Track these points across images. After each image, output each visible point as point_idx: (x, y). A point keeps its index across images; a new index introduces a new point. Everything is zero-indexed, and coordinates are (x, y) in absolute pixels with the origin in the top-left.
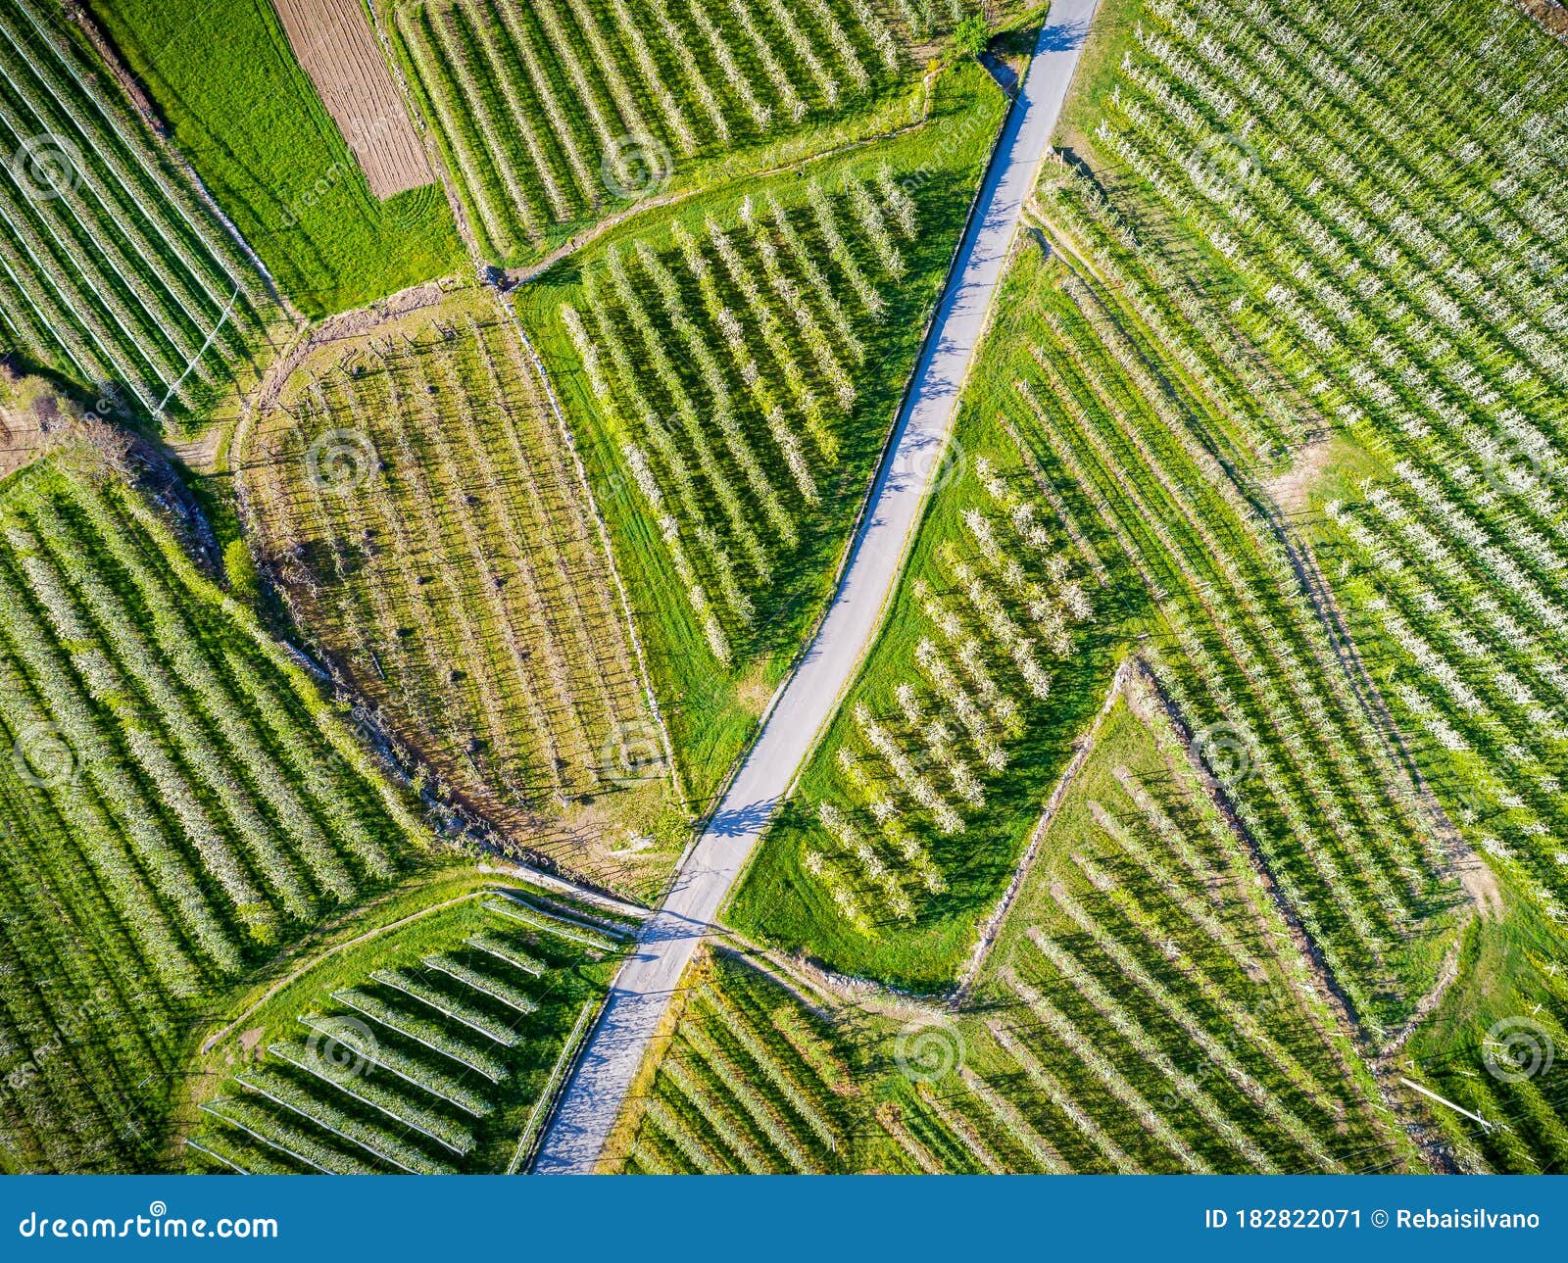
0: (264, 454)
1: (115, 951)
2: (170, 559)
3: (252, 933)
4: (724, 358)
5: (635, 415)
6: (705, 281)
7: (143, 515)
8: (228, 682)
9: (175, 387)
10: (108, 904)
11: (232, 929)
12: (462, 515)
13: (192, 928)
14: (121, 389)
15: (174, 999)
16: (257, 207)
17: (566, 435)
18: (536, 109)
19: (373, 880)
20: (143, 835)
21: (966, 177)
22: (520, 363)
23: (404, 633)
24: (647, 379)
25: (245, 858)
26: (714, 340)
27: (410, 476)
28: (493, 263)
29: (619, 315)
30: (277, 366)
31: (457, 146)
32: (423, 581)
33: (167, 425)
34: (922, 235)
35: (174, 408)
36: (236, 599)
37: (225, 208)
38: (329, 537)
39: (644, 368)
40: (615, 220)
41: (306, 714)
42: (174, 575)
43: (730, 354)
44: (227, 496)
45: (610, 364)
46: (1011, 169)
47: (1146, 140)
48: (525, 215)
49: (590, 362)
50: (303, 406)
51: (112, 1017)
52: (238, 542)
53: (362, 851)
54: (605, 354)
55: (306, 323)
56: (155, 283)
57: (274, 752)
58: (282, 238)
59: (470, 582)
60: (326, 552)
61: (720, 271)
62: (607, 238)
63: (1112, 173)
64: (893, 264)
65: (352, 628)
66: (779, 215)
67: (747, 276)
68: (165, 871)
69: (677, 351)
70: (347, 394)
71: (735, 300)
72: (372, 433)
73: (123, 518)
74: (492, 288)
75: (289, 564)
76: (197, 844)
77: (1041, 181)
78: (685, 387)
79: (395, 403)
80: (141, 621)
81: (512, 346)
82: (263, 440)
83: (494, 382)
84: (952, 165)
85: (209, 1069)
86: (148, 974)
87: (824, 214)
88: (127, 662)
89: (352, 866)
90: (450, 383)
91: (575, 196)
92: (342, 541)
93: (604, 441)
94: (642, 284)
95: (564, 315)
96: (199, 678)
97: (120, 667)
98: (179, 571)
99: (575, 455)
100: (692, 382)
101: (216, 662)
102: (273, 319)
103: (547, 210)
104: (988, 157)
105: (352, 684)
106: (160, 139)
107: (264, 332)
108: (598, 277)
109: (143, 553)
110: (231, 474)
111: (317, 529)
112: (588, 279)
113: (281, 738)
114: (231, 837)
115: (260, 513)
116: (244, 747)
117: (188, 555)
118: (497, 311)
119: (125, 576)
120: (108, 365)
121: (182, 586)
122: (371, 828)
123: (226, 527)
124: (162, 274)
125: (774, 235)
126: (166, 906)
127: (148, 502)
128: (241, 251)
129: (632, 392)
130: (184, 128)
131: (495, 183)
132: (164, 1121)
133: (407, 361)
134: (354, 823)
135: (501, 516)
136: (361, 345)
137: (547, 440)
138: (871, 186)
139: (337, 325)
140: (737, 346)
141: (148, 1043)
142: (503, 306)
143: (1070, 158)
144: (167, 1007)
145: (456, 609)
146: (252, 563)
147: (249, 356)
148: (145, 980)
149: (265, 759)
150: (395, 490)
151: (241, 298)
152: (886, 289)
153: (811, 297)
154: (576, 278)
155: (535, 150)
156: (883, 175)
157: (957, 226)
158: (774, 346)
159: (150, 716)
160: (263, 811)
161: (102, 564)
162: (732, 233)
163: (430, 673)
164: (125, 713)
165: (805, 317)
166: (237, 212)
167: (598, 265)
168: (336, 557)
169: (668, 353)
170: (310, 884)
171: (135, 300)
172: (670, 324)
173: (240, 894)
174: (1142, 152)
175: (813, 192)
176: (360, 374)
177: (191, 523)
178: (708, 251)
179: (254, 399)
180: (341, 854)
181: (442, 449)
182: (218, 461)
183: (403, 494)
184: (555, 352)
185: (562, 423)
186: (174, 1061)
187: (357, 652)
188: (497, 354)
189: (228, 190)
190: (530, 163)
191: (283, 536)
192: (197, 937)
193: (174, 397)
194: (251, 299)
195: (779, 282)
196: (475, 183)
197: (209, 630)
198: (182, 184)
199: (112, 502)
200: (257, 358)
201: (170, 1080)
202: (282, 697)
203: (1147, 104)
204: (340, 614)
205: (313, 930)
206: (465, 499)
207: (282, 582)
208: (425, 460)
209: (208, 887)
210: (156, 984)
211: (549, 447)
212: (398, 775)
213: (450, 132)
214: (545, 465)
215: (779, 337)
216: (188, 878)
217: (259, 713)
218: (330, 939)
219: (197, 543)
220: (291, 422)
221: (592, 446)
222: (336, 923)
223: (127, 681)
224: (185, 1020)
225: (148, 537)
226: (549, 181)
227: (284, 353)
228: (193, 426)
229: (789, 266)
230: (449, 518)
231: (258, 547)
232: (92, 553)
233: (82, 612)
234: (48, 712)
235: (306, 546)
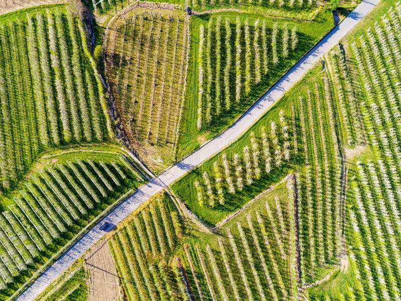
0: (115, 27)
1: (33, 127)
2: (83, 42)
3: (64, 138)
4: (234, 57)
5: (206, 60)
6: (238, 36)
7: (81, 29)
8: (83, 78)
9: (101, 1)
10: (35, 115)
11: (60, 134)
12: (154, 65)
13: (52, 130)
15: (41, 144)
17: (187, 57)
19: (96, 139)
20: (50, 103)
21: (314, 40)
22: (185, 34)
23: (128, 86)
24: (213, 53)
25: (70, 119)
26: (233, 51)
27: (147, 49)
28: (190, 6)
29: (214, 34)
30: (127, 7)
32: (138, 76)
33: (96, 9)
34: (296, 49)
35: (99, 6)
36: (94, 59)
38: (121, 55)
39: (213, 50)
40: (224, 10)
41: (98, 94)
42: (82, 46)
43: (235, 56)
44: (102, 34)
45: (206, 45)
46: (326, 43)
47: (363, 52)
49: (201, 42)
50: (129, 20)
51: (26, 141)
52: (100, 46)
53: (97, 131)
54: (206, 42)
55: (139, 0)
57: (87, 99)
59: (149, 81)
60: (119, 58)
61: (243, 35)
62: (220, 13)
63: (350, 56)
64: (285, 53)
65: (117, 79)
66: (264, 28)
67: (249, 39)
68: (51, 114)
69: (223, 50)
70: (141, 22)
71: (243, 44)
72: (142, 35)
73: (76, 27)
74: (187, 13)
75: (110, 57)
76: (61, 111)
77: (331, 50)
78: (221, 59)
79: (151, 30)
80: (70, 54)
81: (185, 29)
82: (116, 24)
83: (176, 36)
84: (312, 35)
85: (42, 162)
86: (38, 135)
87: (275, 33)
88: (63, 62)
89: (93, 133)
90: (166, 31)
92: (124, 57)
93: (195, 63)
94: (223, 29)
95: (201, 27)
96: (77, 74)
97: (61, 62)
98: (84, 46)
99: (187, 63)
100: (223, 59)
101: (83, 72)
104: (322, 38)
105: (111, 92)
108: (213, 22)
109: (77, 38)
110: (105, 29)
111: (119, 52)
112: (211, 22)
113: (90, 96)
114: (69, 113)
115: (108, 41)
116: (81, 94)
117: (87, 44)
118: (185, 19)
119: (71, 41)
121: (83, 50)
122: (101, 127)
123: (99, 41)
125: (260, 32)
126: (48, 122)
127: (83, 27)
129: (208, 54)
132: (28, 169)
133: (158, 21)
134: (98, 124)
135: (163, 69)
136: (149, 12)
137: (182, 56)
138: (290, 31)
139: (146, 4)
140: (238, 55)
141: (31, 150)
142: (187, 18)
143: (342, 47)
144: (39, 145)
145: (143, 86)
146: (101, 52)
148: (36, 136)
149: (84, 100)
150: (142, 51)
152: (280, 58)
153: (261, 52)
154: (208, 20)
156: (294, 30)
157: (305, 51)
158: (247, 60)
159: (63, 77)
160: (79, 111)
161: (67, 36)
162: (250, 27)
163: (130, 98)
164: (57, 73)
165: (257, 56)
167: (214, 19)
168: (121, 60)
169: (221, 49)
170: (82, 133)
172: (225, 42)
173: (65, 127)
174: (360, 55)
175: (275, 26)
176: (146, 19)
177: (91, 36)
178: (242, 28)
179: (118, 13)
180: (92, 130)
181: (157, 46)
182: (104, 24)
183: (143, 53)
184: (194, 36)
185: (188, 54)
186: (36, 157)
187: (116, 85)
188: (180, 29)
191: (111, 50)
192: (52, 132)
193: (100, 3)
195: (256, 45)
197: (84, 64)
199: (75, 22)
200: (124, 3)
201: (33, 160)
202: (94, 87)
203: (367, 42)
204: (116, 74)
205: (78, 144)
206: (157, 61)
207: (106, 60)
208: (152, 47)
209: (59, 122)
210: (38, 138)
211: (182, 58)
212: (113, 118)
214: (179, 62)
215: (249, 58)
216: (56, 118)
217: (87, 88)
218: (81, 147)
219: (90, 41)
220: (125, 23)
221: (192, 63)
222: (84, 145)
223: (61, 66)
224: (41, 149)
225: (80, 35)
227: (131, 5)
228: (102, 12)
229: (260, 42)
230: (151, 64)
231: (104, 49)
232: (65, 32)
233: (58, 45)
234: (40, 65)
235: (115, 54)
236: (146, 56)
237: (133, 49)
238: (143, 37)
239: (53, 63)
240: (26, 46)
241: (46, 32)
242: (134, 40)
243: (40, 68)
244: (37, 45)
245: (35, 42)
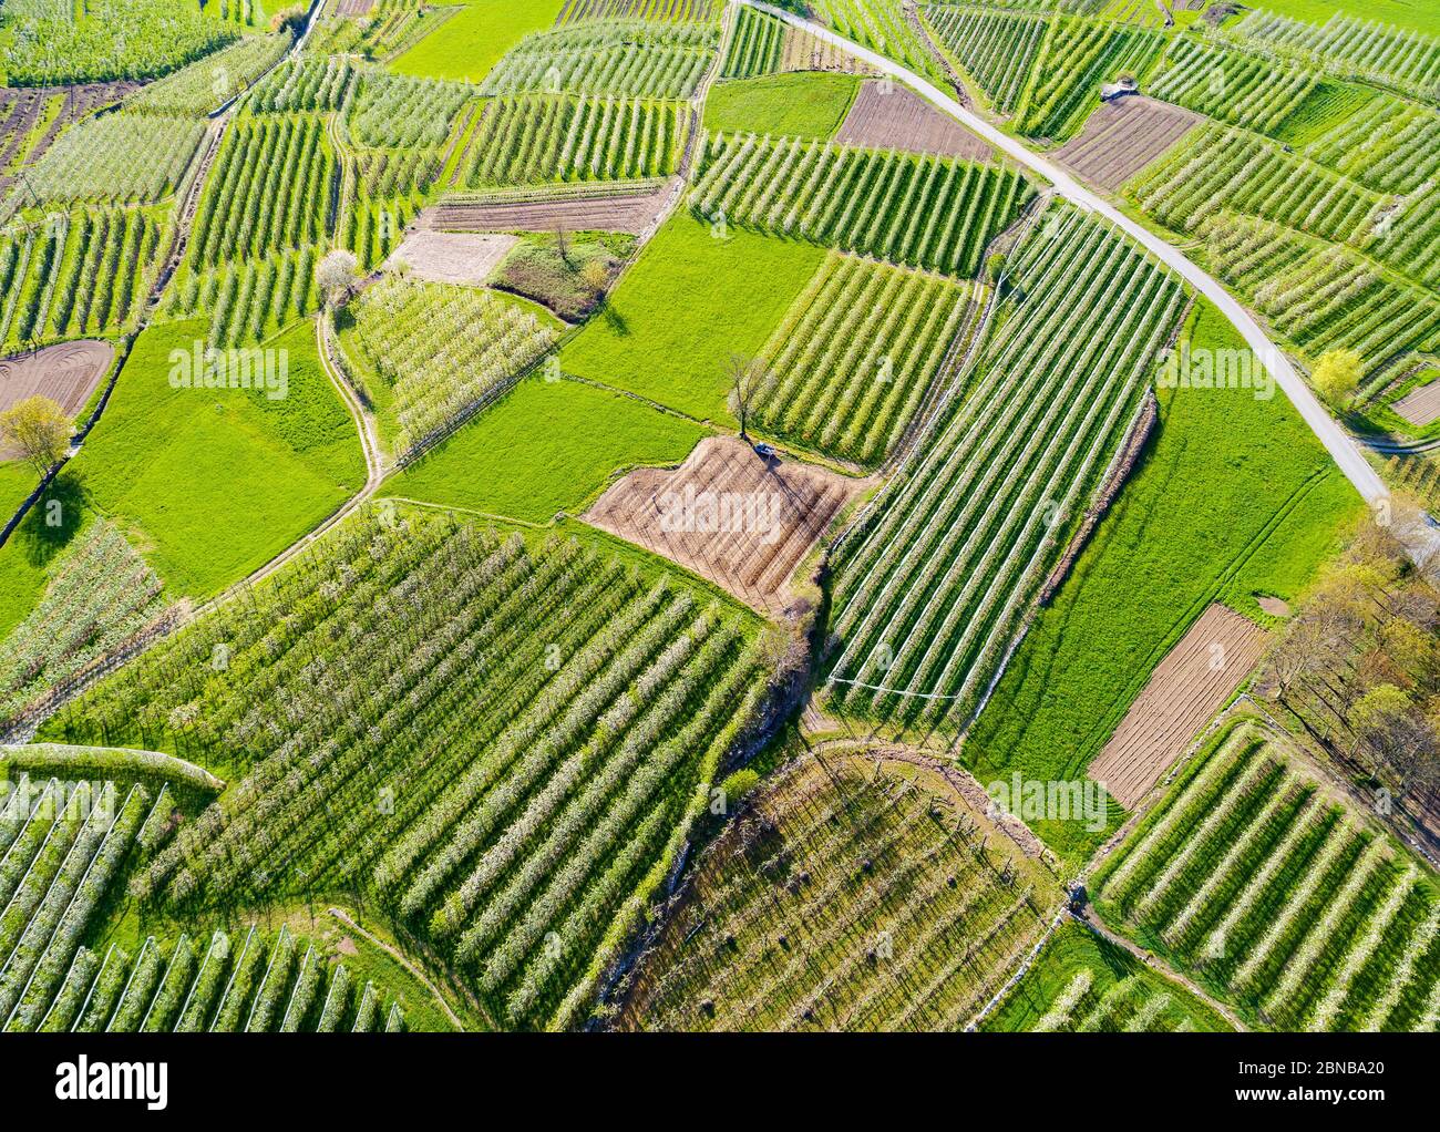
0: (835, 768)
1: (404, 810)
2: (723, 732)
3: (437, 913)
7: (750, 700)
8: (641, 811)
9: (857, 683)
10: (440, 791)
11: (437, 896)
12: (855, 954)
13: (432, 861)
14: (840, 648)
15: (372, 870)
16: (1025, 685)
17: (971, 1025)
18: (1245, 873)
19: (504, 1002)
20: (502, 795)
22: (1016, 952)
23: (731, 942)
25: (500, 881)
27: (869, 893)
28: (1089, 890)
30: (910, 749)
31: (1170, 817)
32: (783, 942)
33: (825, 690)
35: (841, 690)
36: (711, 792)
37: (1011, 664)
38: (789, 845)
40: (1194, 989)
41: (634, 886)
42: (713, 739)
44: (789, 754)
48: (1148, 900)
49: (1050, 1021)
50: (887, 782)
51: (351, 827)
52: (757, 776)
53: (528, 982)
55: (954, 757)
56: (929, 640)
57: (595, 871)
58: (1012, 712)
59: (799, 987)
60: (776, 848)
62: (1173, 988)
65: (718, 896)
68: (476, 823)
70: (913, 813)
72: (891, 846)
73: (742, 687)
74: (1067, 898)
75: (754, 823)
76: (503, 839)
79: (925, 855)
80: (668, 730)
81: (1026, 938)
82: (846, 762)
83: (987, 936)
85: (317, 921)
86: (389, 842)
88: (633, 732)
89: (513, 978)
90: (966, 895)
91: (1195, 937)
92: (790, 858)
95: (1081, 976)
96: (636, 789)
97: (628, 729)
98: (716, 741)
101: (654, 797)
102: (945, 732)
103: (1164, 917)
105: (671, 915)
106: (1036, 601)
107: (932, 730)
108: (1134, 995)
109: (721, 711)
110: (809, 750)
111: (792, 834)
112: (1125, 986)
113: (608, 872)
114: (515, 864)
115: (787, 784)
116: (591, 846)
117: (731, 743)
118: (1049, 911)
119: (699, 705)
120: (852, 632)
121: (705, 749)
122: (550, 982)
123: (765, 762)
124: (938, 641)
126: (447, 834)
127: (761, 701)
128: (986, 688)
130: (1054, 613)
131: (1158, 863)
132: (270, 899)
133: (965, 851)
134: (551, 965)
135: (870, 993)
136: (960, 807)
137: (958, 1009)
139: (966, 781)
141: (333, 862)
142: (1058, 915)
144: (364, 867)
145: (769, 984)
146: (743, 793)
147: (907, 726)
148: (384, 841)
149: (587, 867)
150: (851, 886)
151: (950, 702)
154: (1121, 974)
155: (1210, 886)
159: (596, 765)
160: (542, 882)
161: (702, 687)
163: (705, 983)
164: (594, 745)
166: (1013, 673)
167: (1143, 990)
168: (775, 858)
170: (488, 947)
171: (909, 631)
173: (468, 890)
176: (936, 817)
177: (758, 735)
179: (875, 742)
180: (521, 963)
181: (905, 912)
182: (814, 736)
183: (851, 893)
184: (1042, 982)
185: (980, 1016)
186: (320, 889)
187: (700, 908)
188: (1012, 927)
189: (1027, 661)
190: (1197, 888)
191: (776, 809)
192: (426, 868)
193: (849, 686)
194: (952, 709)
196: (1147, 846)
197: (678, 782)
198: (1013, 628)
199: (751, 675)
200: (909, 732)
201: (305, 891)
202: (641, 860)
204: (728, 881)
205: (449, 966)
206: (870, 950)
207: (737, 823)
208: (889, 901)
209: (469, 861)
210: (382, 851)
212: (604, 988)
213: (1177, 807)
214: (934, 1016)
216: (473, 842)
217: (623, 846)
218: (444, 984)
219: (744, 746)
220: (870, 778)
222: (459, 984)
223: (619, 737)
224: (354, 886)
225: (734, 710)
226: (1191, 910)
227: (923, 751)
228: (834, 707)
230: (848, 943)
231: (758, 792)
232: (708, 677)
233: (661, 688)
234: (578, 693)
235: (774, 830)
236: (851, 908)
237: (835, 859)
238: (889, 853)
239: (610, 714)
240: (593, 631)
241: (667, 640)
242: (858, 838)
243: (570, 700)
244: (619, 649)
245: (621, 638)
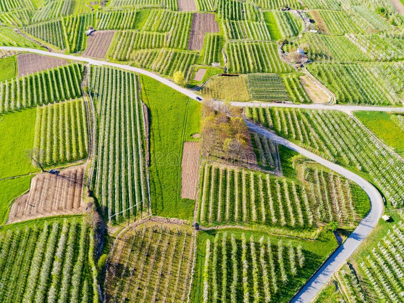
0: (124, 238)
2: (90, 250)
4: (240, 273)
5: (211, 275)
6: (244, 251)
7: (92, 238)
8: (80, 288)
9: (117, 214)
12: (158, 277)
14: (107, 208)
16: (156, 187)
17: (192, 271)
18: (224, 196)
21: (321, 258)
22: (191, 248)
23: (126, 299)
24: (219, 268)
26: (240, 267)
27: (152, 261)
28: (198, 222)
29: (220, 248)
30: (140, 220)
31: (204, 195)
32: (139, 289)
33: (110, 221)
34: (304, 267)
35: (114, 218)
36: (96, 268)
37: (150, 184)
38: (125, 265)
39: (220, 264)
40: (230, 227)
42: (88, 254)
43: (242, 272)
44: (111, 243)
45: (212, 259)
46: (334, 262)
47: (374, 272)
48: (210, 215)
49: (207, 256)
50: (139, 232)
52: (106, 255)
54: (212, 256)
55: (151, 215)
56: (127, 192)
58: (157, 195)
59: (150, 296)
60: (122, 268)
61: (249, 250)
62: (226, 230)
63: (362, 277)
64: (294, 271)
65: (116, 291)
66: (269, 245)
67: (255, 255)
69: (229, 264)
70: (150, 235)
71: (249, 259)
72: (150, 246)
73: (87, 236)
74: (194, 228)
75: (113, 267)
77: (341, 269)
78: (227, 275)
79: (159, 242)
80: (74, 261)
81: (192, 243)
82: (126, 235)
83: (183, 249)
84: (318, 253)
87: (280, 249)
88: (64, 269)
90: (173, 244)
91: (223, 217)
92: (127, 268)
93: (201, 277)
94: (229, 244)
95: (207, 242)
96: (75, 283)
97: (62, 269)
99: (192, 277)
100: (230, 274)
101: (81, 281)
102: (145, 210)
103: (215, 217)
104: (328, 256)
106: (147, 166)
107: (142, 212)
108: (219, 237)
109: (85, 246)
110: (115, 239)
111: (124, 262)
112: (217, 237)
115: (115, 251)
117: (94, 252)
118: (193, 233)
119: (78, 249)
120: (107, 203)
121: (88, 258)
123: (106, 250)
124: (130, 191)
125: (266, 249)
127: (95, 236)
128: (148, 194)
129: (213, 269)
130: (152, 167)
131: (207, 206)
133: (167, 234)
135: (166, 283)
136: (159, 225)
137: (187, 270)
138: (295, 249)
139: (157, 219)
140: (245, 271)
142: (195, 233)
143: (351, 267)
145: (142, 301)
146: (105, 261)
147: (135, 216)
150: (146, 262)
151: (142, 203)
152: (289, 276)
153: (269, 269)
154: (214, 235)
155: (220, 203)
156: (299, 248)
157: (314, 270)
158: (254, 276)
159: (59, 286)
161: (76, 244)
162: (256, 243)
164: (55, 281)
165: (265, 273)
166: (152, 186)
167: (221, 235)
168: (124, 271)
169: (227, 264)
171: (121, 193)
172: (231, 257)
174: (372, 275)
175: (280, 243)
176: (155, 232)
177: (99, 245)
178: (248, 244)
179: (130, 225)
181: (162, 258)
182: (114, 234)
183: (148, 264)
184: (201, 249)
185: (193, 268)
187: (113, 298)
188: (187, 243)
189: (153, 181)
190: (217, 206)
191: (116, 259)
193: (115, 216)
194: (143, 204)
195: (262, 261)
196: (203, 204)
197: (86, 272)
198: (145, 176)
199: (88, 231)
200: (137, 217)
202: (89, 299)
203: (376, 263)
204: (116, 286)
206: (160, 273)
207: (108, 270)
208: (157, 259)
211: (187, 272)
213: (204, 191)
214: (183, 276)
215: (256, 274)
217: (82, 300)
219: (97, 250)
220: (134, 234)
221: (197, 277)
223: (61, 273)
225: (89, 243)
226: (219, 211)
227: (143, 219)
228: (115, 224)
229: (266, 258)
230: (154, 276)
231: (109, 259)
232: (76, 240)
233: (64, 252)
234: (40, 271)
235: (119, 264)
236: (150, 268)
237: (139, 259)
238: (150, 248)
239: (54, 270)
240: (33, 252)
241: (57, 239)
242: (141, 250)
243: (39, 275)
244: (45, 251)
245: (43, 247)
